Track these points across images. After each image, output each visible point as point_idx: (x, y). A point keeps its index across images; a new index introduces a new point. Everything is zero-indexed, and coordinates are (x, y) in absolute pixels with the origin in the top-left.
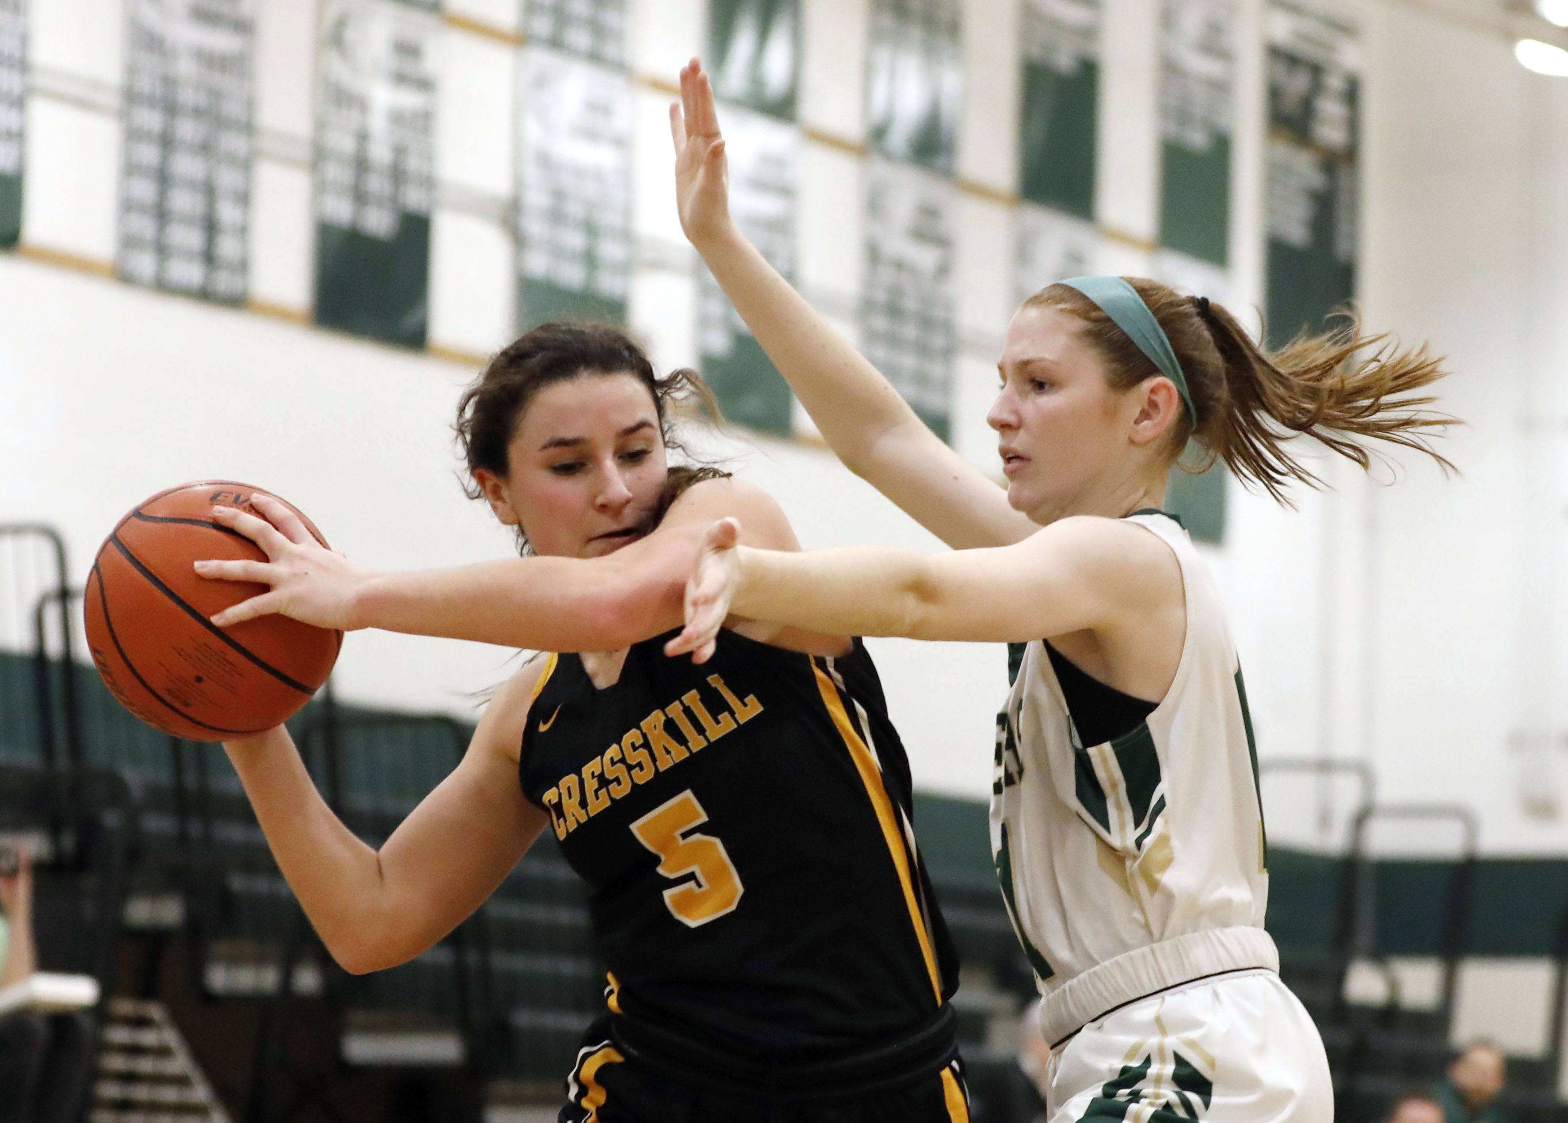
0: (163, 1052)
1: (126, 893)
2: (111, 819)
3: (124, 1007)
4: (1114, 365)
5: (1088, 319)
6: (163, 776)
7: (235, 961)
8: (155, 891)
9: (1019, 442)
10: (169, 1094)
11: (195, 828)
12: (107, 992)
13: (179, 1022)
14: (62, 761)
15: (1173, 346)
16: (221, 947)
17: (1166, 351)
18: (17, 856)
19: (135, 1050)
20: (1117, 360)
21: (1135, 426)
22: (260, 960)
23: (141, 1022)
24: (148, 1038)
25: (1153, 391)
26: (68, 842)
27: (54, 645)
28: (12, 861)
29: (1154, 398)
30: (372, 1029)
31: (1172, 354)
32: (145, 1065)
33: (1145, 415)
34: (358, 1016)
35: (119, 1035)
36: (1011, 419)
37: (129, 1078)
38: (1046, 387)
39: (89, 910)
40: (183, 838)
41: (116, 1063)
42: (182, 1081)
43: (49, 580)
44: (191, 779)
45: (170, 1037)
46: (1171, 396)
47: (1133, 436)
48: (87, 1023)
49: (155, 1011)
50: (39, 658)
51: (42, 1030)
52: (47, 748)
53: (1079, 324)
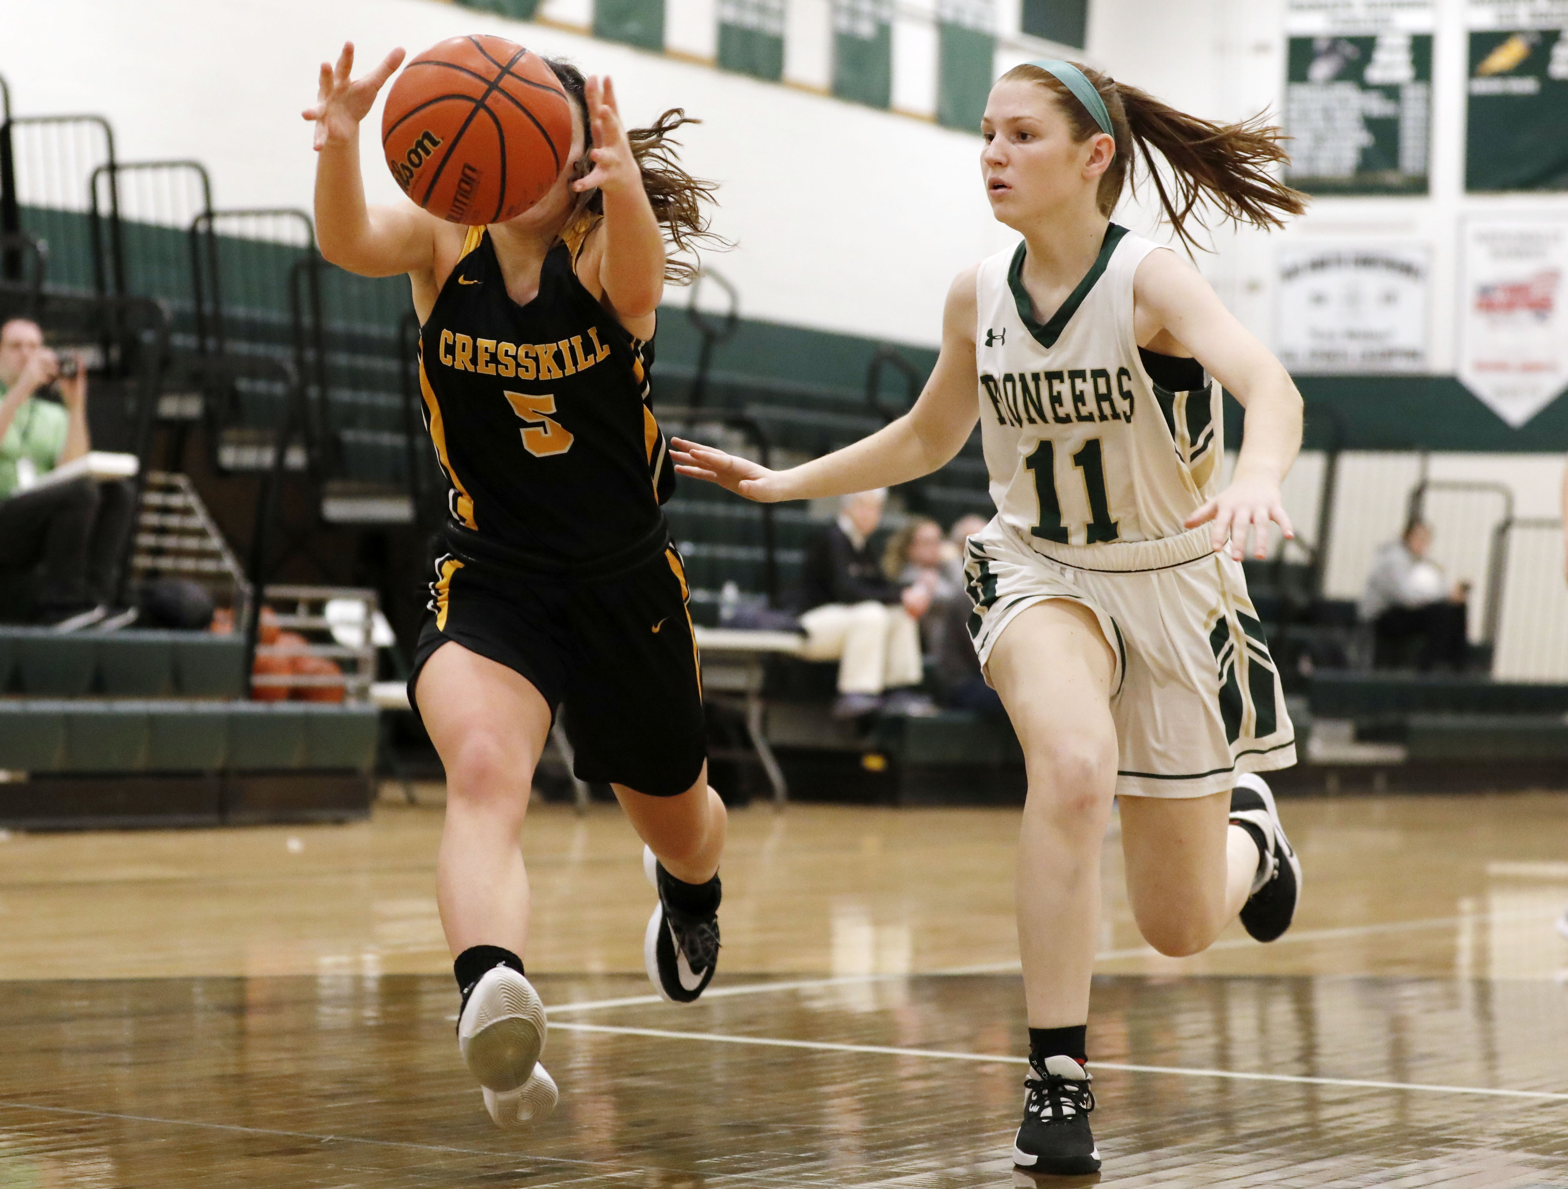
0: (187, 511)
1: (159, 393)
2: (148, 337)
3: (158, 477)
4: (1075, 125)
5: (1059, 92)
6: (188, 305)
7: (241, 444)
8: (182, 391)
9: (1006, 176)
10: (191, 543)
11: (211, 343)
12: (145, 466)
13: (198, 487)
14: (111, 291)
15: (1108, 112)
16: (231, 434)
17: (1105, 116)
18: (76, 364)
19: (166, 510)
20: (1076, 122)
21: (1086, 168)
22: (260, 443)
23: (171, 489)
24: (176, 501)
25: (1099, 143)
26: (115, 353)
27: (104, 207)
28: (72, 367)
29: (1099, 148)
30: (346, 495)
31: (1109, 118)
32: (174, 521)
33: (1092, 160)
34: (334, 485)
35: (154, 499)
36: (1003, 160)
37: (162, 531)
38: (1029, 137)
39: (131, 405)
40: (202, 350)
41: (151, 519)
42: (201, 533)
43: (102, 158)
44: (208, 307)
45: (192, 500)
46: (1110, 147)
47: (1086, 174)
48: (130, 489)
49: (181, 481)
50: (94, 214)
51: (96, 495)
52: (100, 283)
53: (1051, 95)
